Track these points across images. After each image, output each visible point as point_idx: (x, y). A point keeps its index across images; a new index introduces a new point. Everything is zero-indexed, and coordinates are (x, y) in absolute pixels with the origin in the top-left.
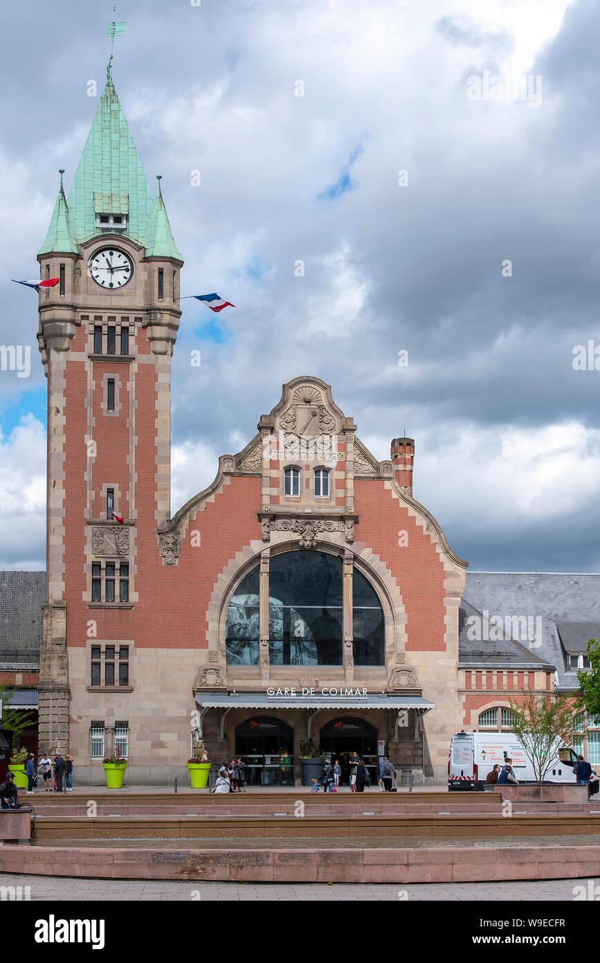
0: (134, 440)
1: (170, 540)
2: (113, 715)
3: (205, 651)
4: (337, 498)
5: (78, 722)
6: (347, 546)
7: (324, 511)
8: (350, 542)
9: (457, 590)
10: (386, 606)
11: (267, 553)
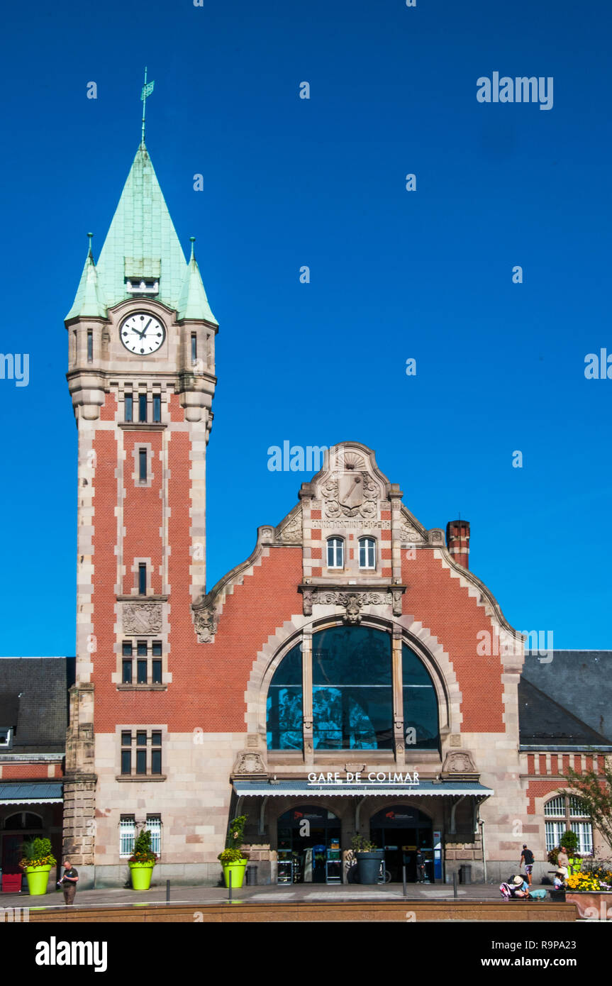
0: (167, 512)
1: (205, 615)
2: (144, 806)
3: (243, 735)
4: (383, 569)
5: (105, 816)
6: (395, 619)
7: (369, 582)
8: (398, 615)
9: (516, 666)
10: (438, 685)
11: (309, 629)
